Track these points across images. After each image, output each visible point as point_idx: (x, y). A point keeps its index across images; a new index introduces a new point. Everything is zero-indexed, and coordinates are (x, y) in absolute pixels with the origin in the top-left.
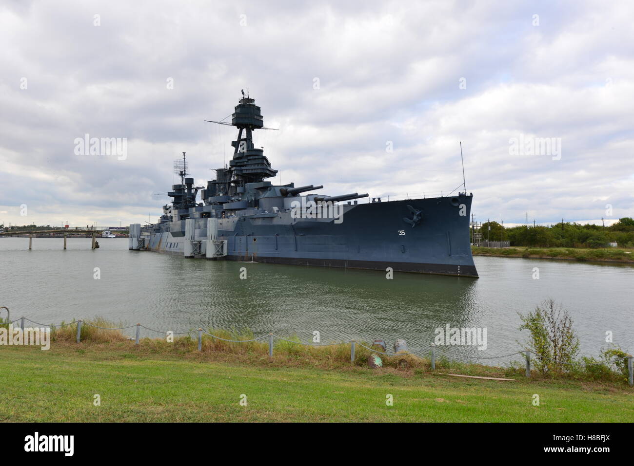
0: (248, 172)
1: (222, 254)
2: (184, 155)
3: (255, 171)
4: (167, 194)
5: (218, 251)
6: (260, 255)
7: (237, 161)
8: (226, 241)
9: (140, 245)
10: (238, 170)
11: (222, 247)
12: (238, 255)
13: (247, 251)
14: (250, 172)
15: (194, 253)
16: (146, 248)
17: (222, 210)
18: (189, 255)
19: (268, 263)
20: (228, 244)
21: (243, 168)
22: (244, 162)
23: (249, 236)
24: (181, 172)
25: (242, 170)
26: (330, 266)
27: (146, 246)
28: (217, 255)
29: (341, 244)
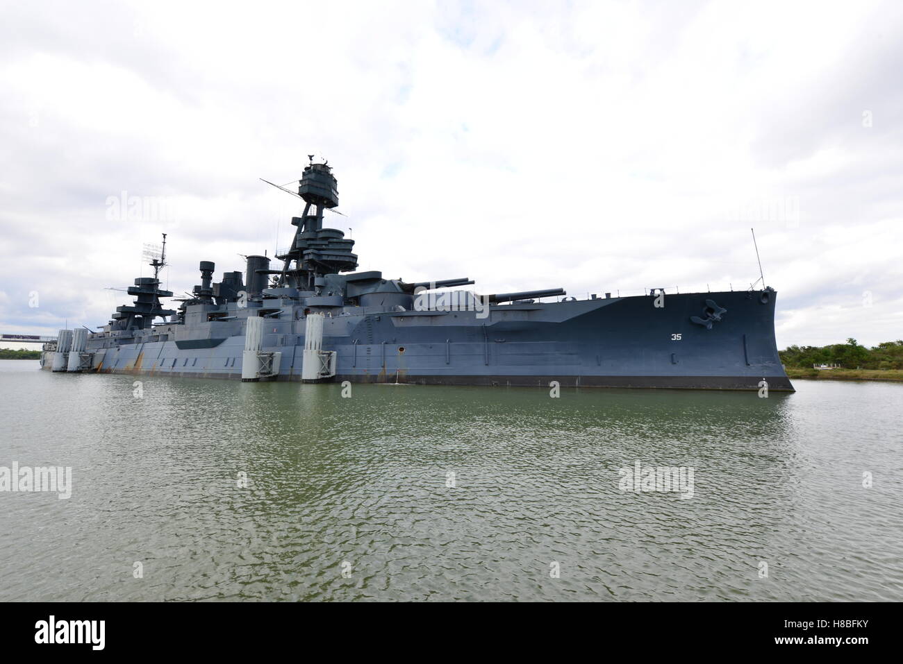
0: (330, 259)
1: (329, 374)
2: (164, 237)
3: (342, 259)
4: (127, 289)
5: (324, 369)
6: (411, 374)
8: (335, 352)
9: (85, 364)
11: (329, 363)
12: (364, 373)
13: (383, 367)
14: (334, 259)
15: (261, 374)
16: (97, 369)
18: (253, 376)
19: (429, 384)
20: (338, 357)
21: (322, 252)
23: (386, 343)
24: (155, 261)
25: (321, 255)
27: (96, 365)
28: (322, 374)
29: (571, 354)
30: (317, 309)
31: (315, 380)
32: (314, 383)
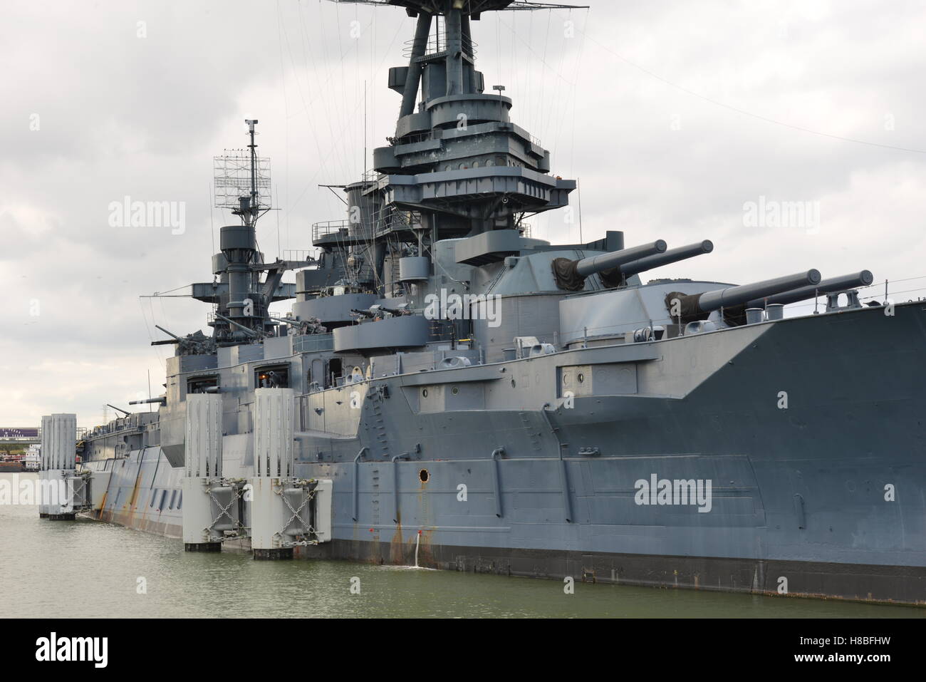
0: (441, 193)
1: (313, 536)
3: (471, 189)
4: (190, 291)
5: (296, 523)
6: (443, 541)
7: (403, 149)
8: (328, 482)
9: (79, 498)
10: (403, 186)
11: (312, 505)
13: (398, 521)
14: (452, 191)
15: (221, 532)
17: (328, 356)
18: (198, 539)
19: (470, 570)
20: (335, 493)
21: (421, 178)
22: (430, 151)
24: (243, 200)
25: (418, 187)
26: (696, 585)
28: (294, 537)
30: (360, 358)
31: (270, 551)
32: (270, 559)
